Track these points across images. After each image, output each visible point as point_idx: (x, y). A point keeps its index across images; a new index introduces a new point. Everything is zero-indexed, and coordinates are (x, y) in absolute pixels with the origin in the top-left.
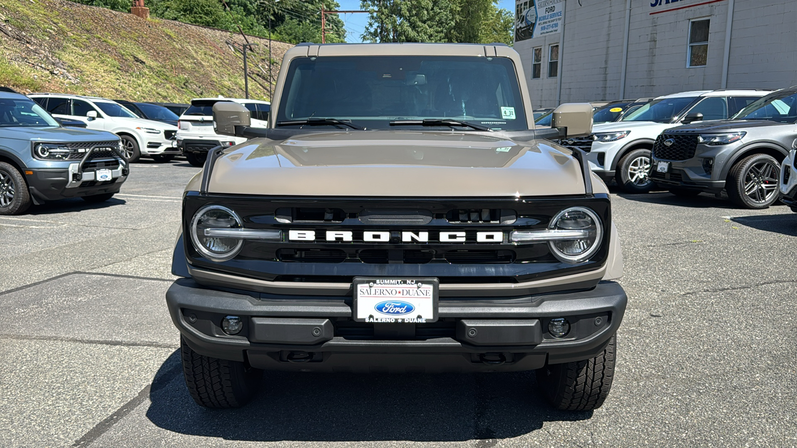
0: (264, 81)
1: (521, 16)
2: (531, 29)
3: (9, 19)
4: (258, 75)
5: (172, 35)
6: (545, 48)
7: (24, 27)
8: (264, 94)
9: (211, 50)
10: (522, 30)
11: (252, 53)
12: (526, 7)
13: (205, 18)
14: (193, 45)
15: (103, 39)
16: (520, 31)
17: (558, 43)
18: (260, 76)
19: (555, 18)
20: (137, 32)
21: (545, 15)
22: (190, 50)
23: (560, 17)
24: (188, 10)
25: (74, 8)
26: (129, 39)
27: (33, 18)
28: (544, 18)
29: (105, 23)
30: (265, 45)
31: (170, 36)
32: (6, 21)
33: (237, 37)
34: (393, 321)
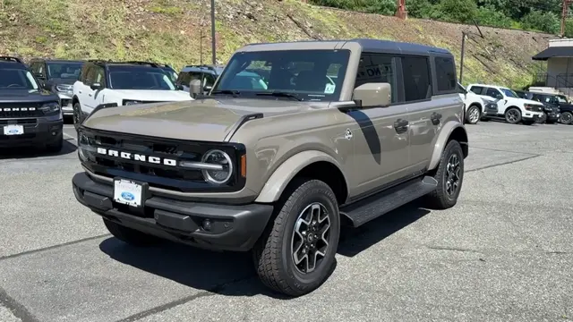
0: (486, 60)
3: (313, 26)
4: (482, 55)
5: (420, 29)
7: (321, 30)
8: (483, 69)
9: (447, 38)
11: (483, 39)
13: (462, 15)
14: (434, 36)
15: (369, 35)
18: (484, 56)
20: (394, 29)
22: (430, 39)
24: (449, 10)
25: (355, 16)
26: (387, 34)
27: (327, 24)
29: (374, 24)
30: (496, 33)
31: (418, 30)
32: (311, 27)
33: (473, 28)
34: (125, 203)
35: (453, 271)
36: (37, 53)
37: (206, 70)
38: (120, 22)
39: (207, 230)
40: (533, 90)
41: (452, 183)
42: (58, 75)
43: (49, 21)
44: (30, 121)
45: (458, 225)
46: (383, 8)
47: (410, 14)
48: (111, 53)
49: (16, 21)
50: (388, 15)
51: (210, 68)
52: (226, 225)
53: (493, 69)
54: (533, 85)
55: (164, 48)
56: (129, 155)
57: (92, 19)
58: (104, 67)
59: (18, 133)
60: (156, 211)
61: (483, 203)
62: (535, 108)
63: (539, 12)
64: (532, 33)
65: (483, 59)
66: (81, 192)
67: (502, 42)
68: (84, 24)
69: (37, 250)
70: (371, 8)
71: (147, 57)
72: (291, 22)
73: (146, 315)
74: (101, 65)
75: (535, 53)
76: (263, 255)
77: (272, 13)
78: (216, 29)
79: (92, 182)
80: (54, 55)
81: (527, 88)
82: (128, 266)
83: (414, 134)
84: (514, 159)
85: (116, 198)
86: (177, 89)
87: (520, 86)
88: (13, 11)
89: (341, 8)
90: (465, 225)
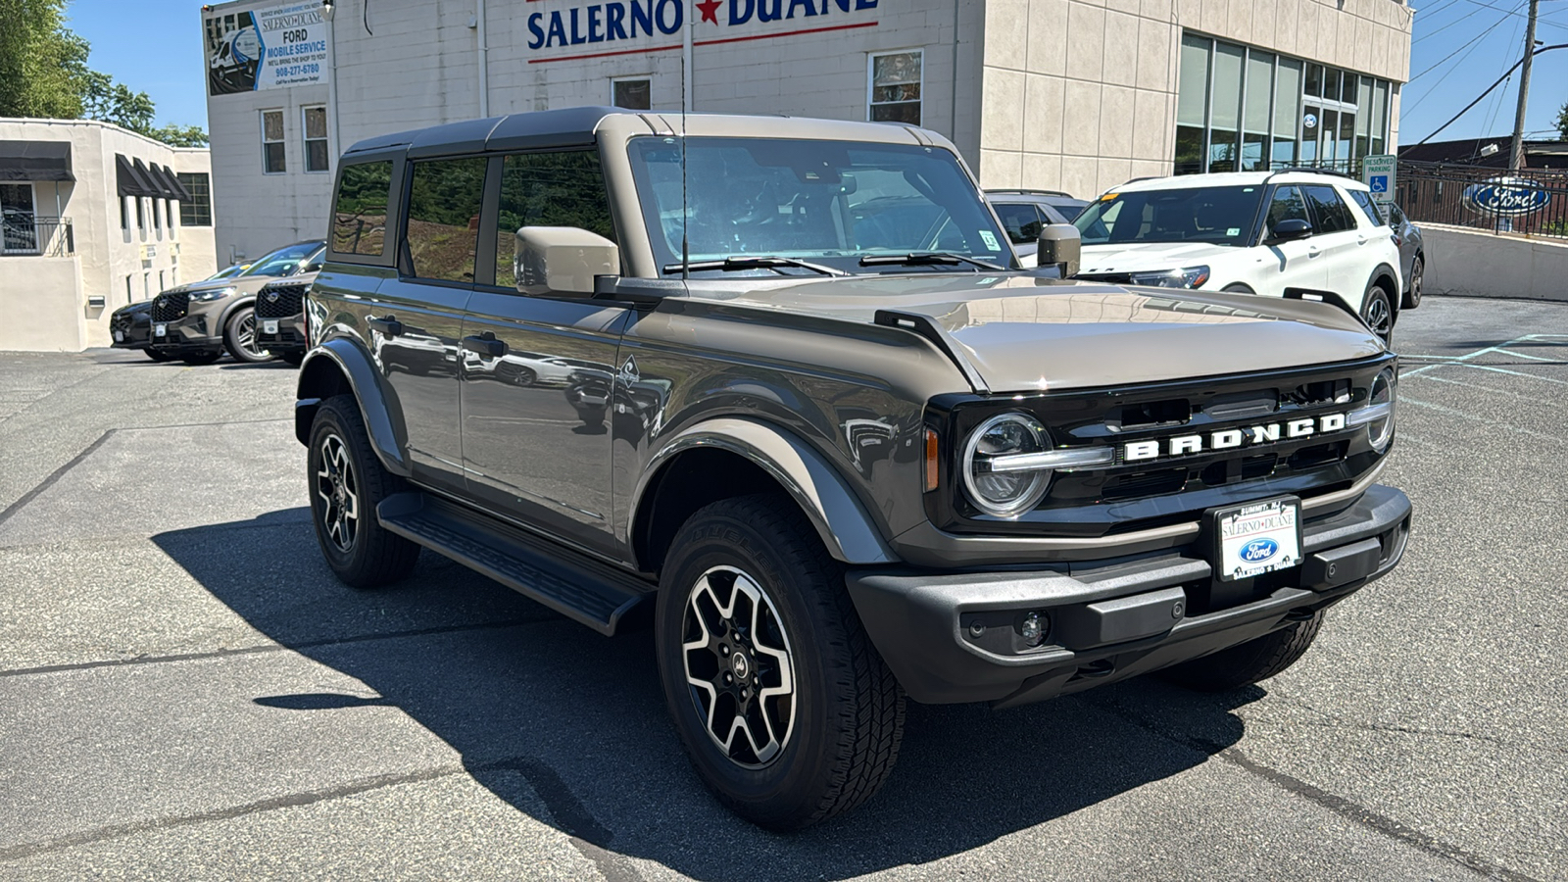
1: (220, 44)
2: (250, 71)
6: (290, 112)
10: (227, 72)
12: (230, 25)
16: (221, 73)
17: (324, 104)
19: (309, 54)
21: (283, 45)
23: (322, 52)
28: (281, 51)
34: (1263, 572)
56: (1235, 434)
85: (1228, 570)
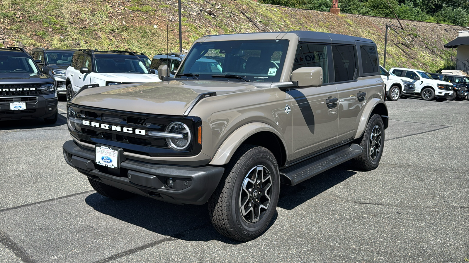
0: (406, 48)
3: (262, 20)
4: (402, 44)
5: (351, 23)
7: (268, 24)
8: (403, 56)
9: (373, 30)
11: (403, 31)
13: (386, 11)
14: (362, 28)
15: (309, 28)
18: (404, 45)
20: (329, 23)
22: (359, 31)
24: (375, 7)
25: (297, 12)
26: (323, 27)
27: (274, 19)
29: (312, 19)
30: (414, 25)
31: (349, 24)
32: (260, 22)
33: (395, 22)
34: (105, 165)
35: (374, 222)
36: (38, 44)
37: (173, 57)
38: (105, 18)
39: (171, 187)
40: (445, 72)
41: (375, 149)
42: (55, 61)
43: (47, 18)
44: (31, 99)
45: (379, 184)
46: (320, 6)
47: (343, 11)
48: (97, 44)
49: (21, 18)
50: (325, 11)
51: (177, 56)
52: (186, 183)
53: (411, 55)
54: (445, 69)
55: (140, 39)
56: (107, 126)
57: (82, 16)
58: (91, 55)
59: (21, 109)
60: (129, 172)
61: (400, 166)
62: (446, 87)
63: (451, 8)
64: (445, 25)
65: (403, 47)
66: (69, 156)
67: (419, 33)
68: (76, 20)
69: (35, 203)
70: (310, 6)
71: (126, 47)
72: (244, 18)
73: (122, 256)
74: (88, 53)
75: (447, 42)
76: (216, 207)
77: (229, 10)
78: (183, 23)
79: (78, 148)
80: (51, 45)
81: (440, 71)
82: (108, 216)
83: (344, 109)
84: (428, 129)
85: (97, 161)
86: (150, 72)
87: (434, 69)
88: (19, 10)
89: (285, 5)
90: (385, 184)
